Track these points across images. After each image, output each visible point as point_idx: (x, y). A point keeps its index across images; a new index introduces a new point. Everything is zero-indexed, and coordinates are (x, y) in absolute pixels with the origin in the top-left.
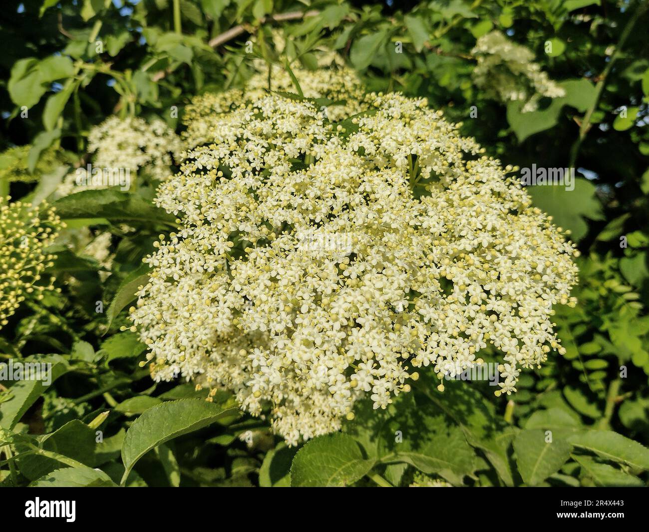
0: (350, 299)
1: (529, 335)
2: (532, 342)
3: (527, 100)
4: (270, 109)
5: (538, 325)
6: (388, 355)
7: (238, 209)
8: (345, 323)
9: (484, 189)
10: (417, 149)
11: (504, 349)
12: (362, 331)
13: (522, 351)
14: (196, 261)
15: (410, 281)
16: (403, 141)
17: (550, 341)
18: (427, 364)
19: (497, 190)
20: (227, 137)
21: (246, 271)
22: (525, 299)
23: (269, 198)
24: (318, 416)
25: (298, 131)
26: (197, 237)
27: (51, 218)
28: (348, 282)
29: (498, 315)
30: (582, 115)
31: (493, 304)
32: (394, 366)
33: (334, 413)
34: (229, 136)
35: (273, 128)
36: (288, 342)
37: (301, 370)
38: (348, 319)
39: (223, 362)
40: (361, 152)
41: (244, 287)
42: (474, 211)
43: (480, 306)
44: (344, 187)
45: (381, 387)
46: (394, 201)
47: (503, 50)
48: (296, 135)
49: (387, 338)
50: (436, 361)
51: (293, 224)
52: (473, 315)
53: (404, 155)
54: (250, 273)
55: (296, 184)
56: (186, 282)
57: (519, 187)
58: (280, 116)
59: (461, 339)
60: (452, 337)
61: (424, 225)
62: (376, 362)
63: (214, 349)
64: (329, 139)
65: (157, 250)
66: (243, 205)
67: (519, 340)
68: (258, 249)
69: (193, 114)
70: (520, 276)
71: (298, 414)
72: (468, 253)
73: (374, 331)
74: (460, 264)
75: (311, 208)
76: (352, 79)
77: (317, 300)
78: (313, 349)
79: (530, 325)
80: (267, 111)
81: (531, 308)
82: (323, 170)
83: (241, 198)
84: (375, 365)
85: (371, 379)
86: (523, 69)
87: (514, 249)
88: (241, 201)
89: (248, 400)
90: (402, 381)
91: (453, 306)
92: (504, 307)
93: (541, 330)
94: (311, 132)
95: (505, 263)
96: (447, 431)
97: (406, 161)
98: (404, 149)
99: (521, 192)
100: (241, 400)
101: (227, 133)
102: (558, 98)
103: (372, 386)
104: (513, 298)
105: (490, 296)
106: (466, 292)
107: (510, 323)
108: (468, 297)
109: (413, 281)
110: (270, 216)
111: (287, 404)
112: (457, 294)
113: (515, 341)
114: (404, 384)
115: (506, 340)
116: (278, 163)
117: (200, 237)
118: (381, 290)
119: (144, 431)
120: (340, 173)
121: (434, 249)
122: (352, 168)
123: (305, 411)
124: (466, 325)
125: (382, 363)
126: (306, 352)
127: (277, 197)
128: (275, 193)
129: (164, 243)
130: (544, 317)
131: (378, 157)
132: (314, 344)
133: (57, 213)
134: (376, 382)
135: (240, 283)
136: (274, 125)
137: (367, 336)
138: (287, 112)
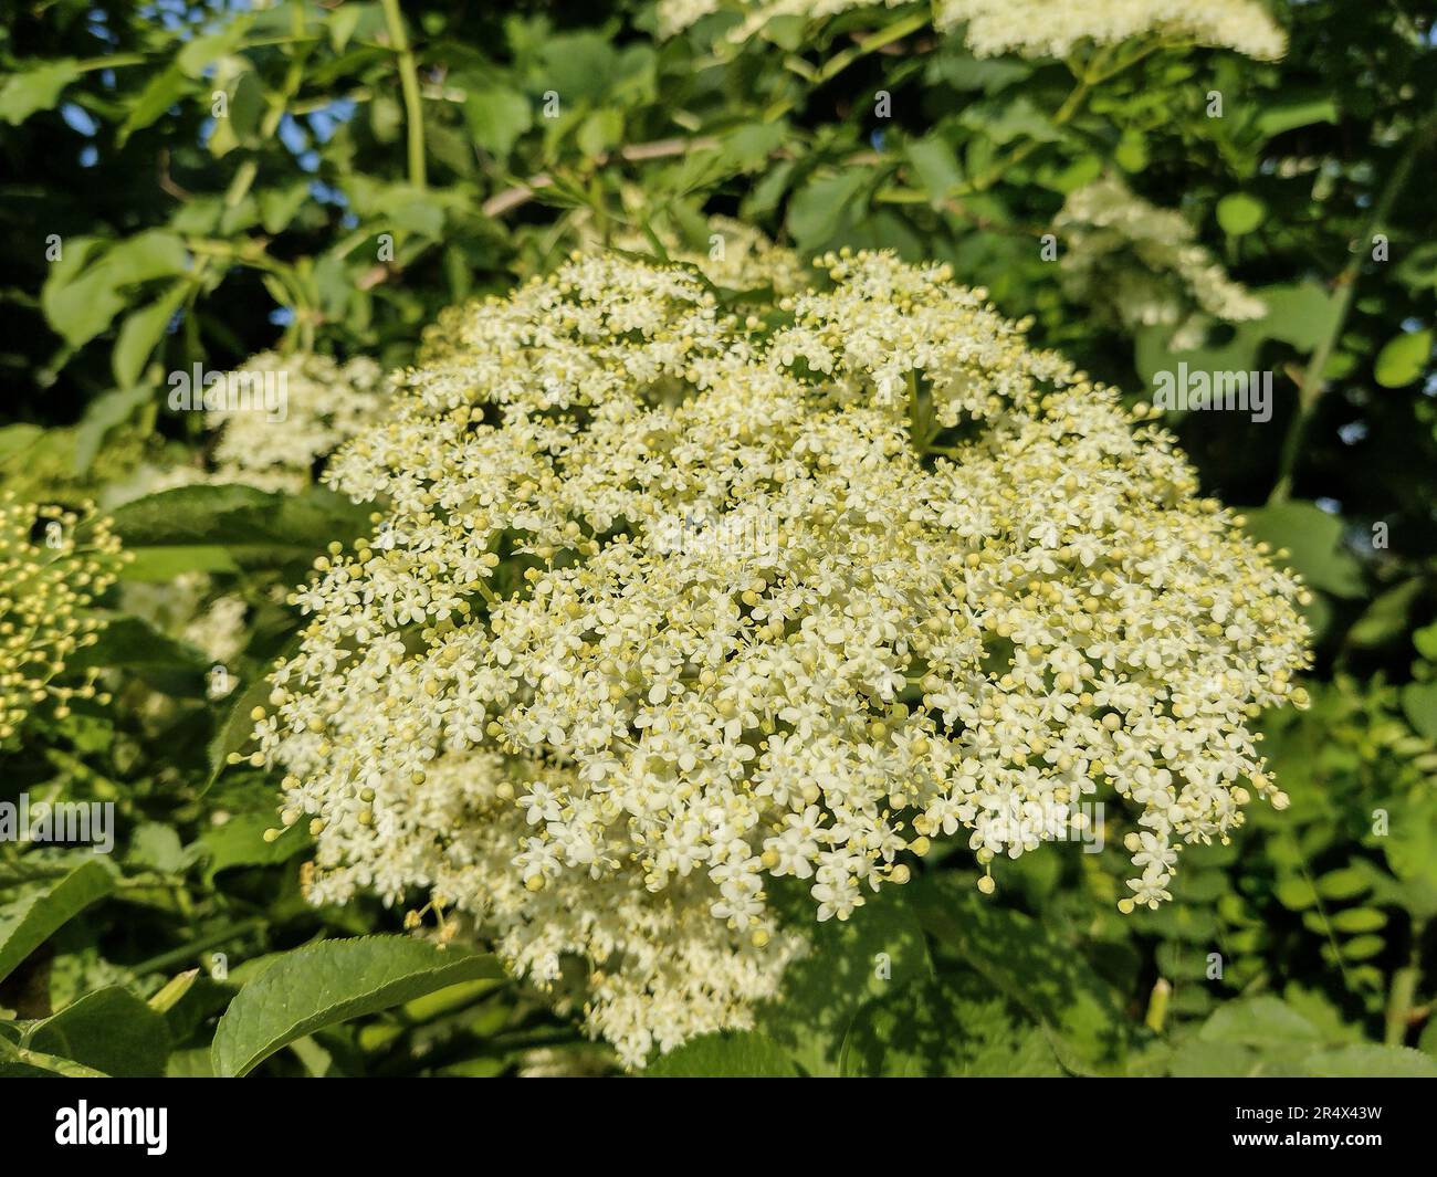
0: (764, 668)
1: (1199, 761)
2: (1206, 777)
3: (1181, 323)
4: (596, 283)
5: (1219, 736)
6: (855, 793)
7: (513, 485)
8: (754, 723)
9: (1084, 451)
10: (925, 355)
11: (1139, 797)
12: (795, 740)
13: (1183, 799)
14: (409, 596)
15: (910, 629)
16: (896, 340)
17: (1251, 776)
18: (951, 829)
19: (1113, 450)
20: (498, 343)
21: (526, 622)
22: (1186, 679)
23: (587, 468)
24: (699, 1000)
25: (657, 327)
26: (417, 547)
27: (100, 541)
28: (764, 632)
29: (1123, 717)
30: (1304, 359)
31: (1111, 692)
32: (871, 819)
33: (737, 994)
34: (503, 340)
35: (604, 325)
36: (616, 768)
37: (644, 834)
38: (759, 714)
39: (475, 863)
40: (799, 368)
41: (520, 657)
42: (1061, 487)
43: (1078, 695)
44: (761, 444)
45: (836, 868)
46: (876, 470)
47: (1124, 219)
48: (652, 336)
49: (853, 757)
50: (973, 822)
51: (639, 523)
52: (1061, 715)
53: (899, 369)
54: (534, 624)
55: (651, 434)
56: (384, 646)
57: (1164, 448)
58: (620, 297)
59: (1033, 770)
60: (1011, 766)
61: (945, 521)
62: (824, 809)
63: (455, 834)
64: (727, 347)
65: (323, 576)
66: (526, 477)
67: (1175, 774)
68: (557, 573)
69: (441, 346)
70: (1172, 625)
71: (649, 992)
72: (1048, 578)
73: (823, 742)
74: (1030, 601)
75: (682, 487)
76: (791, 272)
77: (689, 677)
78: (673, 783)
79: (1200, 736)
80: (590, 286)
81: (1202, 695)
82: (713, 410)
83: (523, 464)
84: (824, 816)
85: (812, 850)
86: (1169, 258)
87: (1157, 570)
88: (522, 470)
89: (530, 952)
90: (889, 857)
91: (1015, 699)
92: (1137, 696)
93: (1227, 748)
94: (688, 330)
95: (1137, 597)
96: (1009, 1038)
97: (903, 385)
98: (897, 359)
99: (1170, 460)
100: (514, 951)
101: (499, 333)
102: (1251, 322)
103: (815, 867)
104: (1157, 675)
105: (1103, 673)
106: (1044, 666)
107: (1152, 732)
108: (1049, 677)
109: (917, 631)
110: (587, 505)
111: (624, 970)
112: (1024, 670)
113: (1164, 777)
114: (894, 864)
115: (1143, 774)
116: (610, 395)
117: (424, 547)
118: (839, 648)
119: (270, 1004)
120: (751, 411)
121: (968, 573)
122: (779, 401)
123: (668, 985)
124: (1046, 740)
125: (839, 813)
126: (656, 791)
127: (606, 467)
128: (601, 457)
129: (338, 559)
130: (1234, 718)
131: (839, 382)
132: (678, 770)
133: (114, 531)
134: (825, 856)
135: (510, 647)
136: (605, 316)
137: (806, 753)
138: (634, 288)
